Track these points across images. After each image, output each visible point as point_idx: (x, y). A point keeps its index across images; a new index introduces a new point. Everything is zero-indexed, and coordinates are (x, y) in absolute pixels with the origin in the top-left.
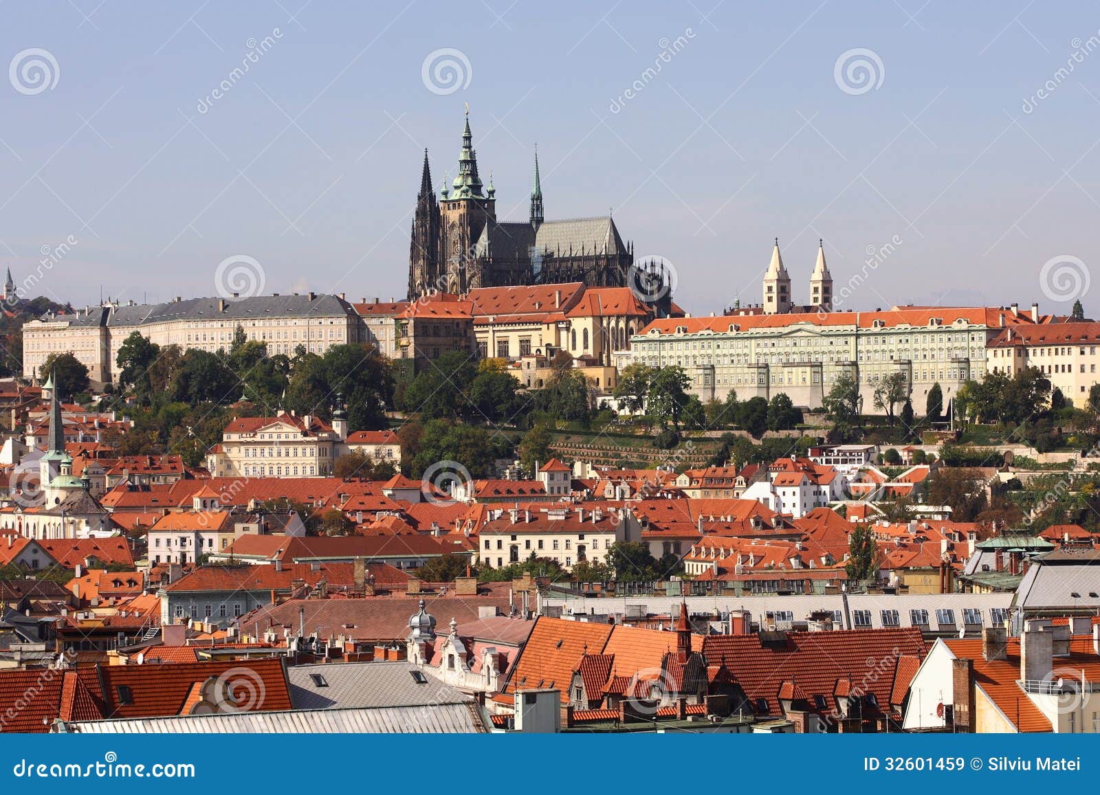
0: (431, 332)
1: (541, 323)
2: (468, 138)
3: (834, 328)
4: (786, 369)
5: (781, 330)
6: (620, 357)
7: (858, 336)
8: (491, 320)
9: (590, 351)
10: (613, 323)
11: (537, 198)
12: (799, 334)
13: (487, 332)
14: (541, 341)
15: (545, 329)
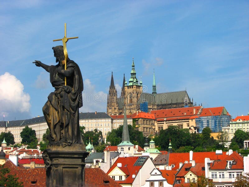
6: (225, 129)
8: (165, 119)
13: (164, 123)
14: (188, 125)
15: (190, 121)
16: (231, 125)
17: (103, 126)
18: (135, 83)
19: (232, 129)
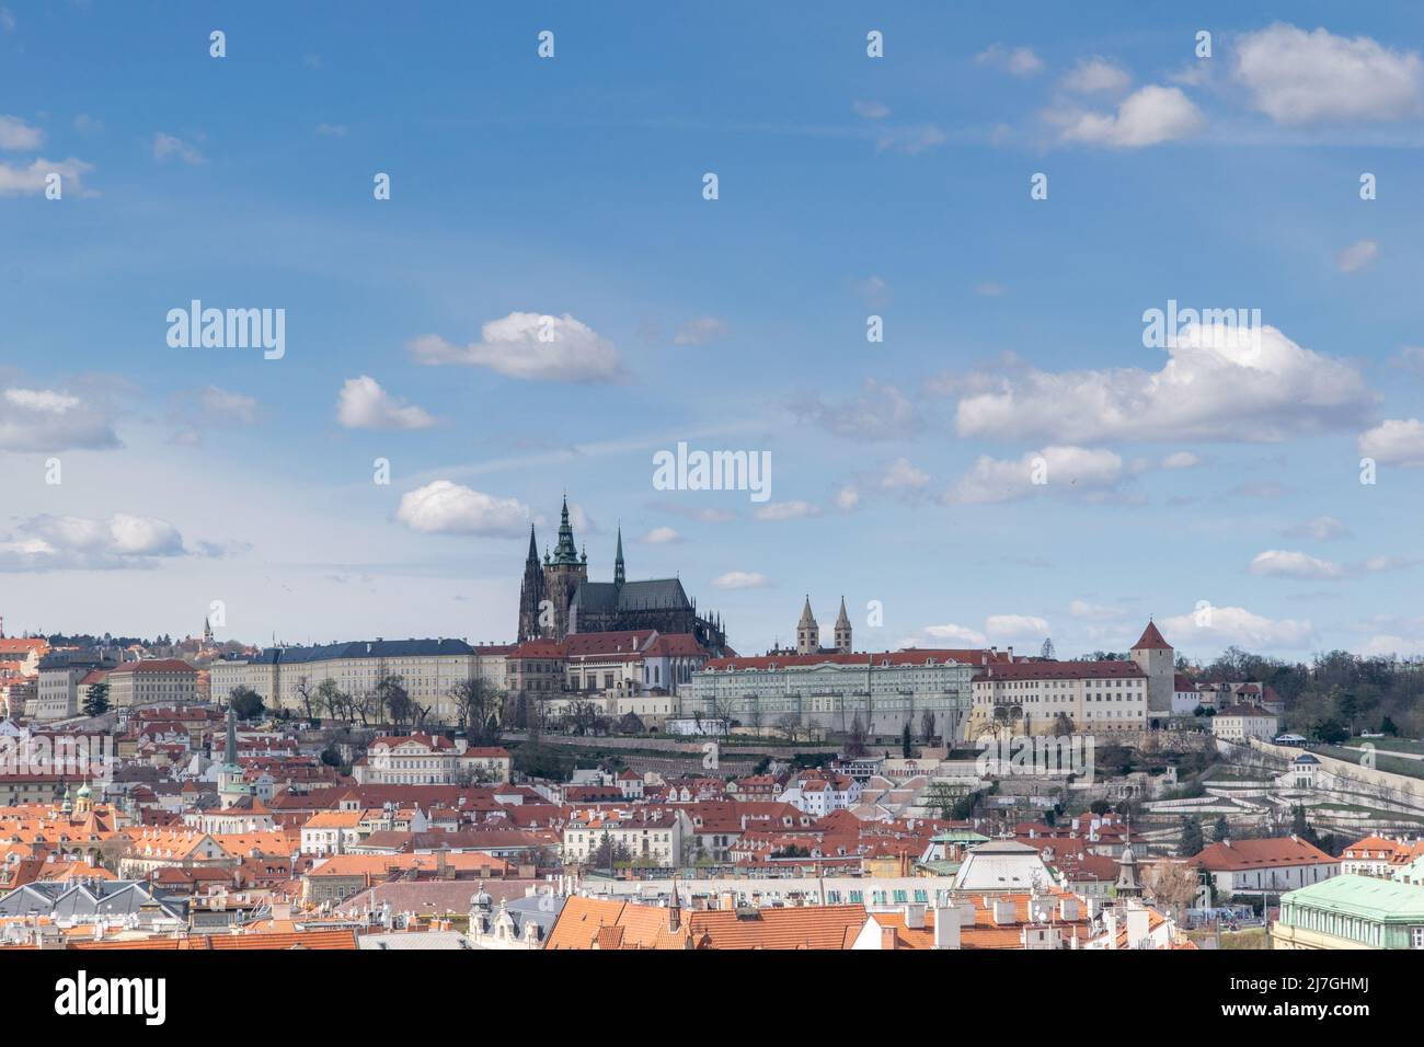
0: (534, 669)
1: (622, 661)
2: (565, 514)
3: (853, 666)
4: (814, 699)
5: (810, 667)
6: (684, 688)
7: (870, 672)
8: (582, 659)
9: (660, 684)
10: (678, 662)
12: (824, 671)
13: (579, 668)
14: (621, 676)
15: (624, 666)
16: (694, 680)
19: (696, 689)
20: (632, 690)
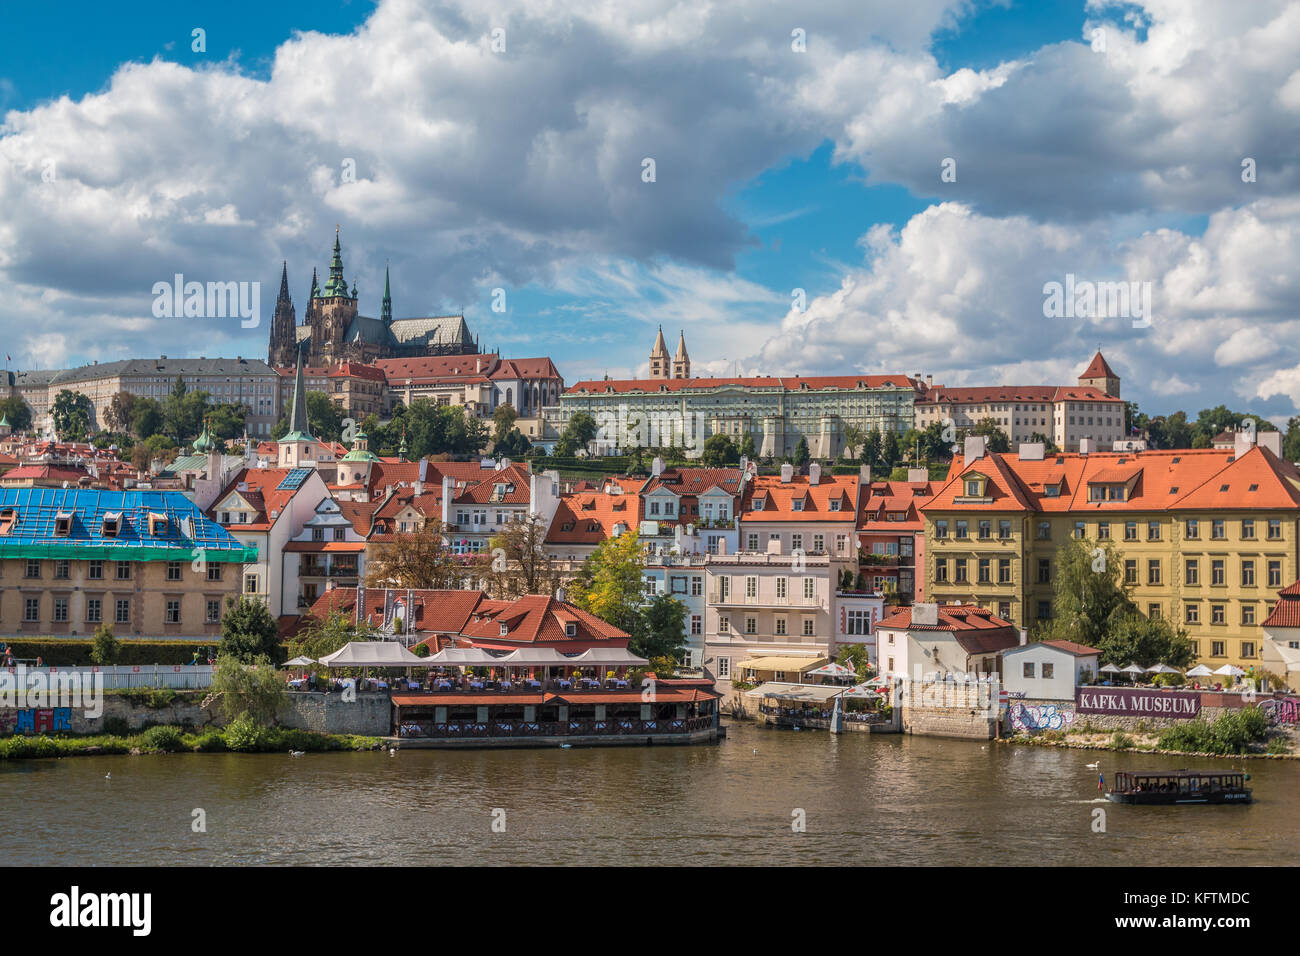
0: (360, 389)
1: (463, 384)
2: (337, 250)
6: (548, 411)
7: (784, 395)
8: (408, 383)
11: (387, 300)
12: (728, 393)
13: (403, 392)
14: (462, 399)
15: (468, 389)
16: (562, 402)
17: (257, 392)
18: (338, 290)
19: (565, 412)
20: (481, 411)
